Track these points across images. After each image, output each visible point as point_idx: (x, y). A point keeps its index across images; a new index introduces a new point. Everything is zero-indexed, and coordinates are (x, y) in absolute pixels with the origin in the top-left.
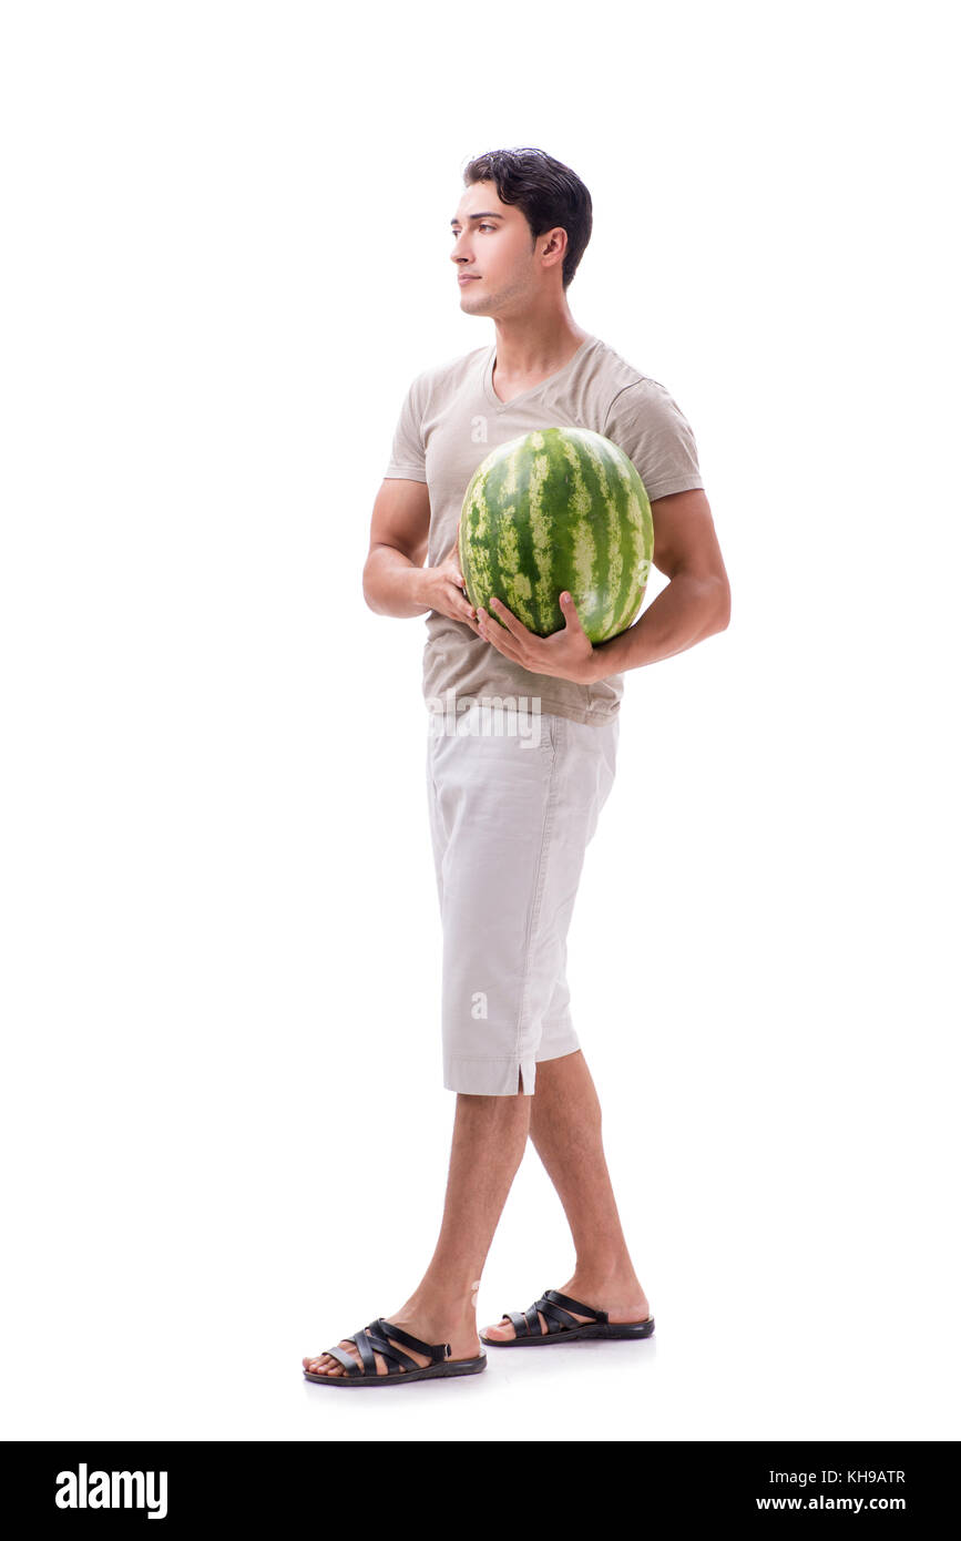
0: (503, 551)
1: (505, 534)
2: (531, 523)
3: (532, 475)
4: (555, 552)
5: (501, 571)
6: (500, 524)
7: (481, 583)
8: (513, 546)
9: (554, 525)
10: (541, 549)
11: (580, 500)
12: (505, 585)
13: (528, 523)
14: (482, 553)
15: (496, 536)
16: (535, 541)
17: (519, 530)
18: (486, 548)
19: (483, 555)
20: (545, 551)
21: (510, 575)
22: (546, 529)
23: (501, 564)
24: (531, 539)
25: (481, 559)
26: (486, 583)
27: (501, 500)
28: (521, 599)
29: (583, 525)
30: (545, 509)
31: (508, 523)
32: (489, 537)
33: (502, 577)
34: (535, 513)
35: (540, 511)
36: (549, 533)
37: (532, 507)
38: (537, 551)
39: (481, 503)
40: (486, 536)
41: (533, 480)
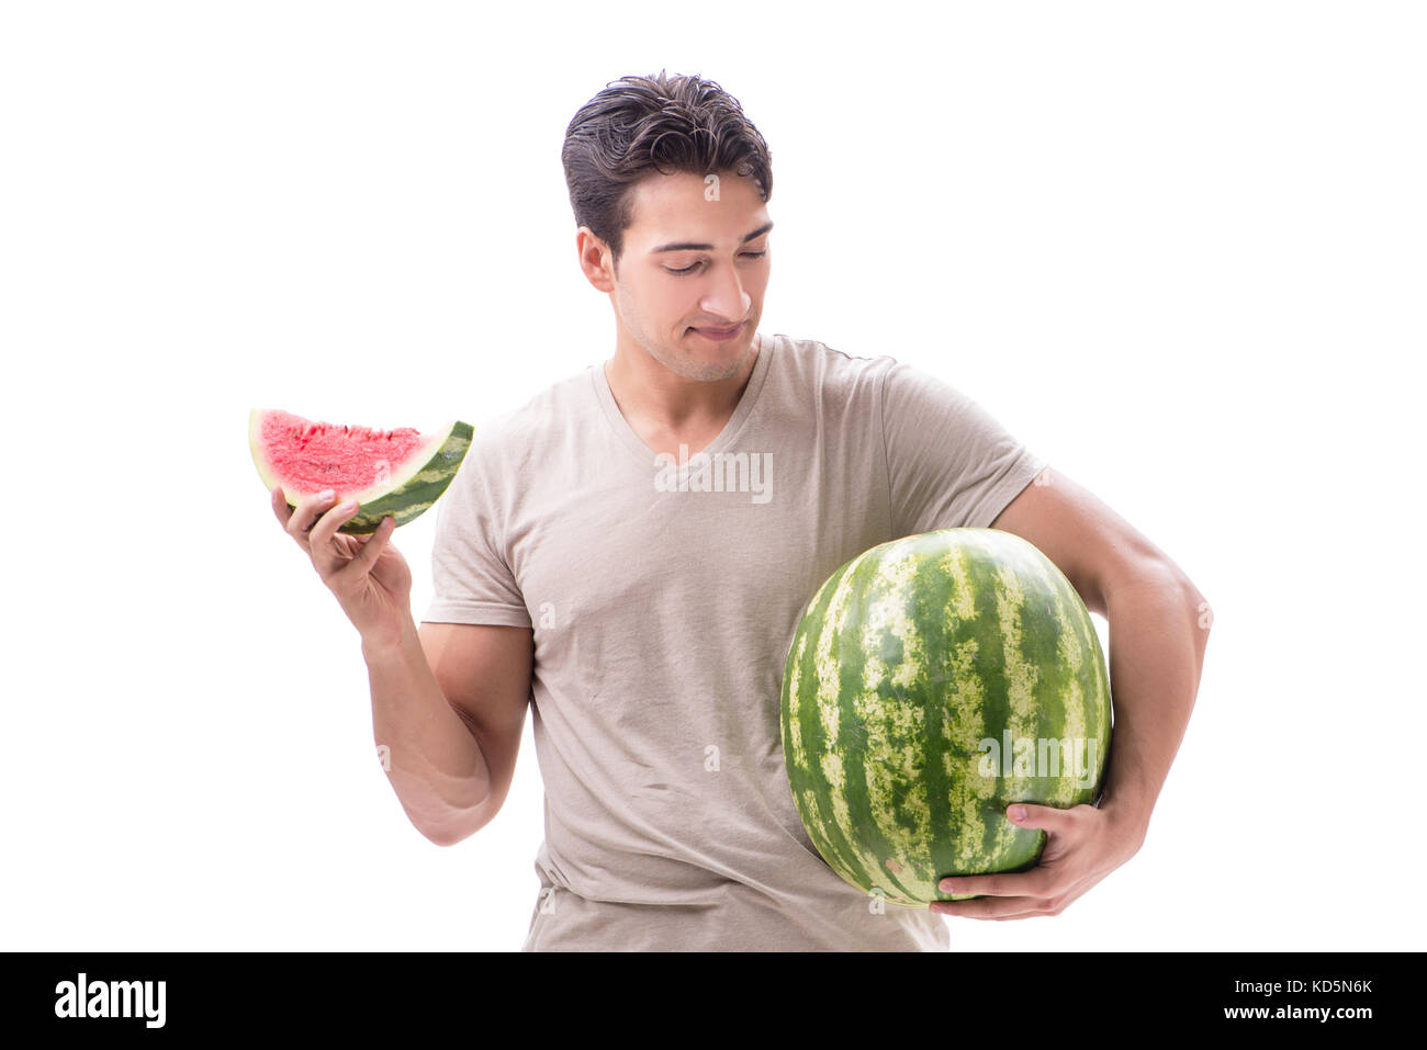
0: (953, 712)
1: (961, 685)
2: (1007, 672)
3: (998, 594)
4: (1040, 725)
5: (946, 745)
6: (950, 667)
7: (896, 764)
8: (974, 705)
9: (1041, 681)
10: (1021, 717)
11: (1069, 646)
12: (949, 770)
13: (1000, 671)
14: (907, 713)
15: (940, 688)
16: (1012, 703)
17: (986, 681)
18: (919, 705)
19: (908, 717)
20: (1026, 721)
21: (962, 754)
22: (1029, 685)
23: (947, 732)
24: (1005, 698)
25: (906, 722)
26: (908, 765)
27: (950, 627)
28: (974, 796)
29: (1074, 685)
30: (1026, 650)
31: (966, 666)
32: (926, 687)
33: (947, 757)
34: (1012, 658)
35: (1019, 655)
36: (1036, 691)
37: (1006, 648)
38: (1014, 719)
39: (904, 629)
40: (918, 685)
41: (1001, 602)
